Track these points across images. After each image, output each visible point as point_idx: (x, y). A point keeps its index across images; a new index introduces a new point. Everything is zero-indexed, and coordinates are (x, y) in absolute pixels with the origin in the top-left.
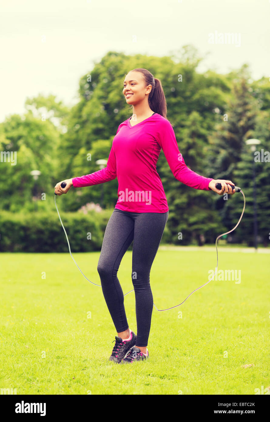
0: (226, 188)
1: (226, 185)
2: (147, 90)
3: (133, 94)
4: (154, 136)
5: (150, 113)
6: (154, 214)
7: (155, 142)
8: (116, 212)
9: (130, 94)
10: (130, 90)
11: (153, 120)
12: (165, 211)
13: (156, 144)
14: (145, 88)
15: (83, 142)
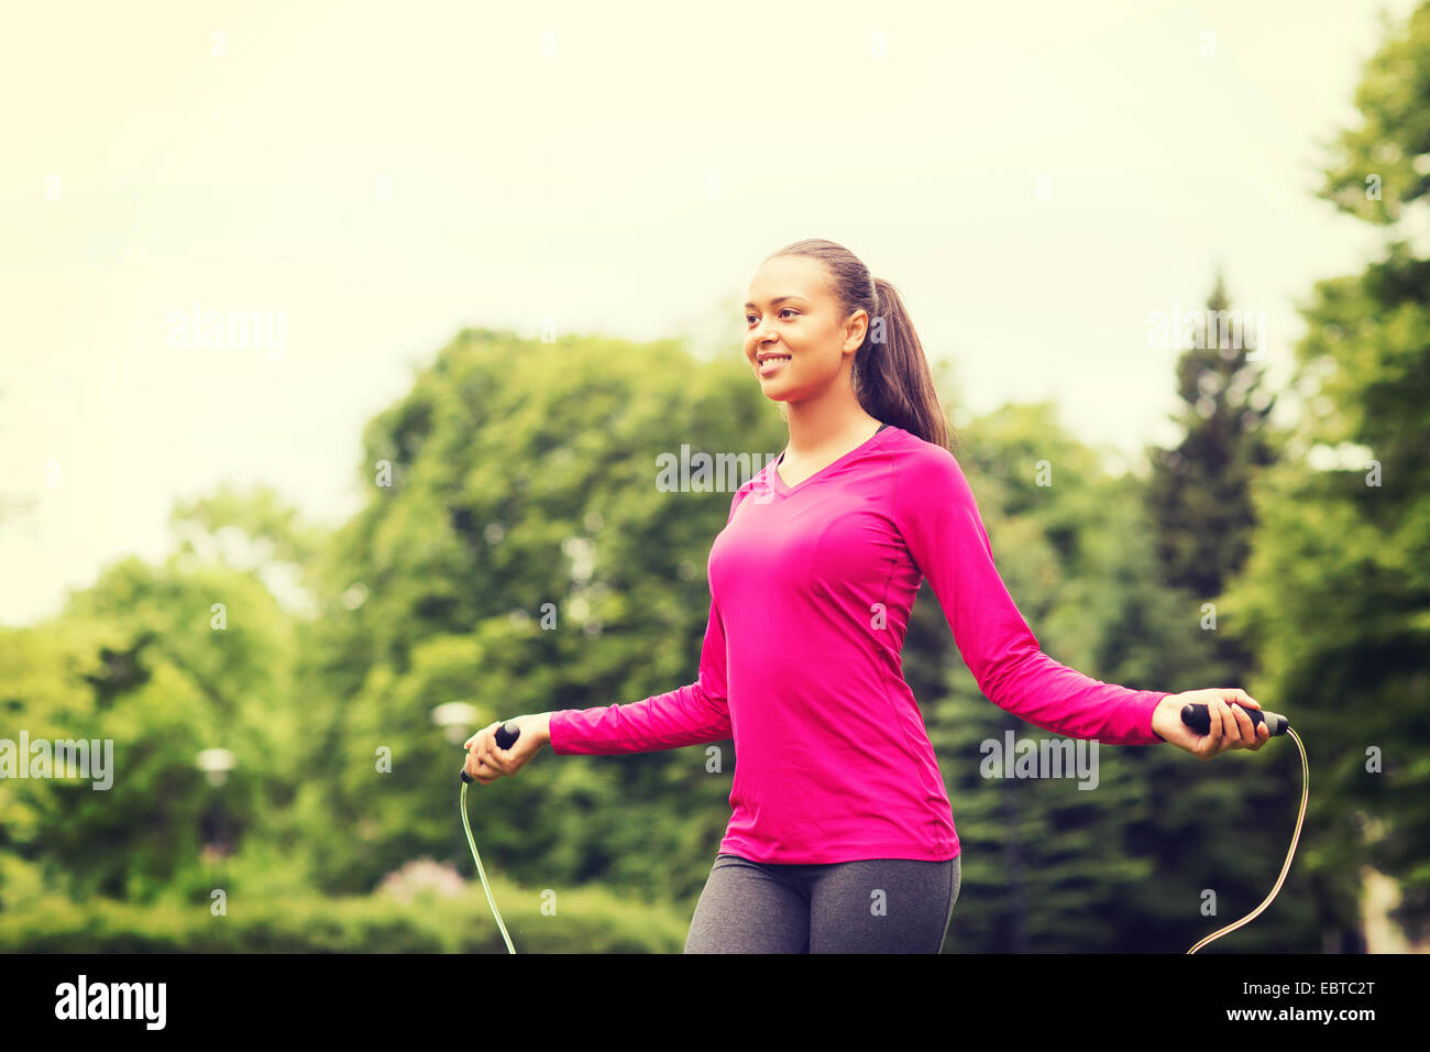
0: (1231, 723)
1: (1227, 711)
2: (849, 335)
3: (790, 358)
4: (894, 519)
5: (864, 429)
6: (901, 864)
7: (896, 548)
8: (727, 869)
9: (778, 357)
10: (776, 342)
11: (879, 453)
12: (946, 853)
13: (901, 555)
14: (840, 324)
15: (381, 647)
